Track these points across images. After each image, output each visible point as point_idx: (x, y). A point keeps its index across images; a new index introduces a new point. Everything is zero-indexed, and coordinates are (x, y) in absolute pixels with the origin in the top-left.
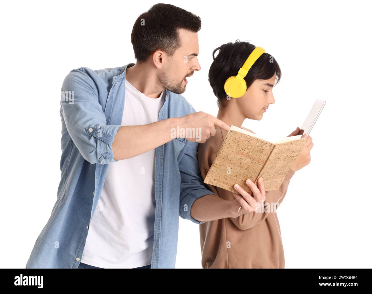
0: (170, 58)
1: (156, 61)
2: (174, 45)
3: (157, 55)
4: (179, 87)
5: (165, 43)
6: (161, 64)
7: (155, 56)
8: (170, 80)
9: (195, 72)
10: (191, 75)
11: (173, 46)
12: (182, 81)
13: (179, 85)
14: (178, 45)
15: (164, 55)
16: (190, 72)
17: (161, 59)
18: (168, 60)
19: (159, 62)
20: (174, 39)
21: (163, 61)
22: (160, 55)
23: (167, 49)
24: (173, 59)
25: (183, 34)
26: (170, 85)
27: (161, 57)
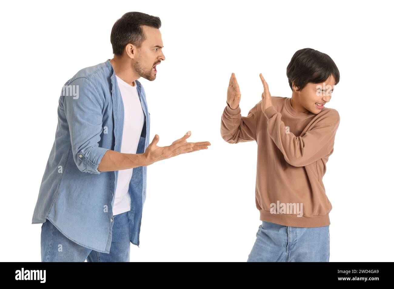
0: (139, 50)
1: (128, 52)
2: (140, 38)
3: (129, 47)
4: (150, 74)
5: (133, 37)
6: (132, 55)
7: (128, 49)
8: (143, 68)
9: (162, 61)
10: (159, 63)
11: (139, 40)
12: (152, 69)
13: (150, 73)
14: (144, 39)
15: (134, 47)
16: (157, 60)
17: (132, 52)
18: (138, 51)
19: (131, 53)
20: (139, 33)
21: (134, 52)
22: (131, 47)
23: (135, 43)
24: (142, 50)
25: (146, 30)
26: (143, 73)
27: (132, 49)
